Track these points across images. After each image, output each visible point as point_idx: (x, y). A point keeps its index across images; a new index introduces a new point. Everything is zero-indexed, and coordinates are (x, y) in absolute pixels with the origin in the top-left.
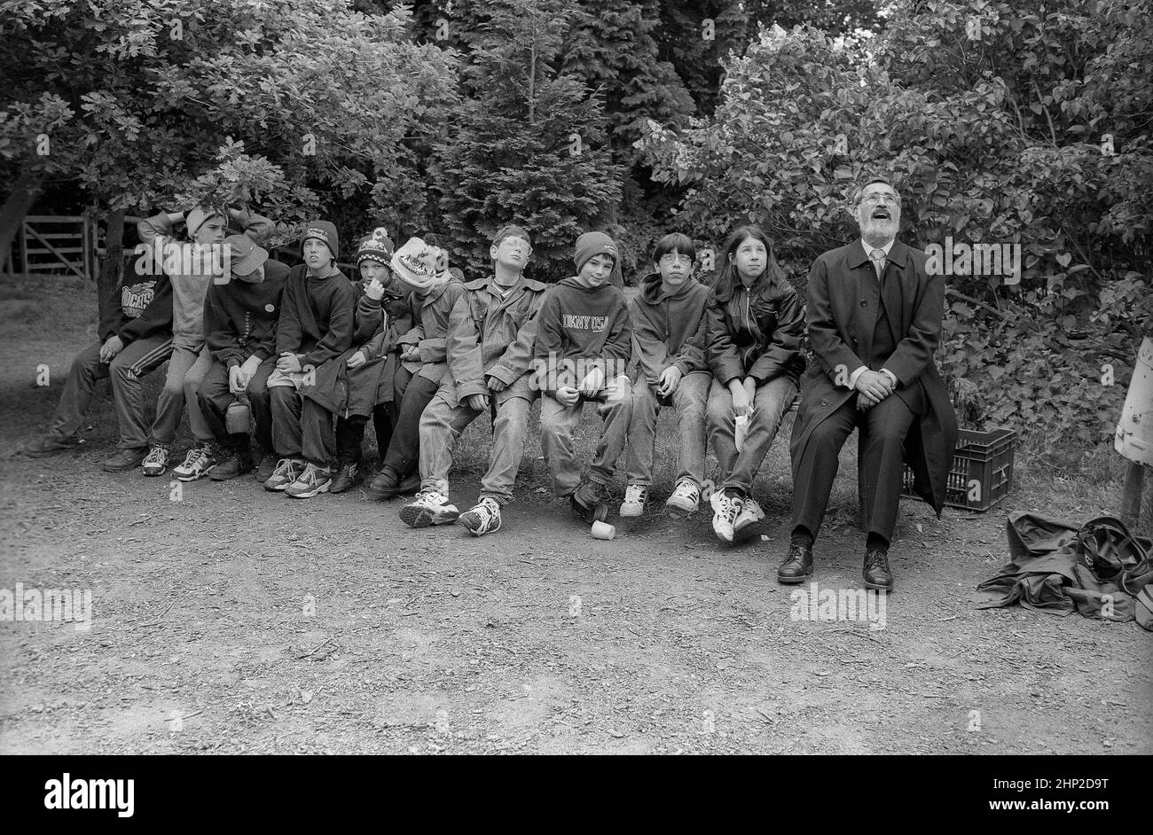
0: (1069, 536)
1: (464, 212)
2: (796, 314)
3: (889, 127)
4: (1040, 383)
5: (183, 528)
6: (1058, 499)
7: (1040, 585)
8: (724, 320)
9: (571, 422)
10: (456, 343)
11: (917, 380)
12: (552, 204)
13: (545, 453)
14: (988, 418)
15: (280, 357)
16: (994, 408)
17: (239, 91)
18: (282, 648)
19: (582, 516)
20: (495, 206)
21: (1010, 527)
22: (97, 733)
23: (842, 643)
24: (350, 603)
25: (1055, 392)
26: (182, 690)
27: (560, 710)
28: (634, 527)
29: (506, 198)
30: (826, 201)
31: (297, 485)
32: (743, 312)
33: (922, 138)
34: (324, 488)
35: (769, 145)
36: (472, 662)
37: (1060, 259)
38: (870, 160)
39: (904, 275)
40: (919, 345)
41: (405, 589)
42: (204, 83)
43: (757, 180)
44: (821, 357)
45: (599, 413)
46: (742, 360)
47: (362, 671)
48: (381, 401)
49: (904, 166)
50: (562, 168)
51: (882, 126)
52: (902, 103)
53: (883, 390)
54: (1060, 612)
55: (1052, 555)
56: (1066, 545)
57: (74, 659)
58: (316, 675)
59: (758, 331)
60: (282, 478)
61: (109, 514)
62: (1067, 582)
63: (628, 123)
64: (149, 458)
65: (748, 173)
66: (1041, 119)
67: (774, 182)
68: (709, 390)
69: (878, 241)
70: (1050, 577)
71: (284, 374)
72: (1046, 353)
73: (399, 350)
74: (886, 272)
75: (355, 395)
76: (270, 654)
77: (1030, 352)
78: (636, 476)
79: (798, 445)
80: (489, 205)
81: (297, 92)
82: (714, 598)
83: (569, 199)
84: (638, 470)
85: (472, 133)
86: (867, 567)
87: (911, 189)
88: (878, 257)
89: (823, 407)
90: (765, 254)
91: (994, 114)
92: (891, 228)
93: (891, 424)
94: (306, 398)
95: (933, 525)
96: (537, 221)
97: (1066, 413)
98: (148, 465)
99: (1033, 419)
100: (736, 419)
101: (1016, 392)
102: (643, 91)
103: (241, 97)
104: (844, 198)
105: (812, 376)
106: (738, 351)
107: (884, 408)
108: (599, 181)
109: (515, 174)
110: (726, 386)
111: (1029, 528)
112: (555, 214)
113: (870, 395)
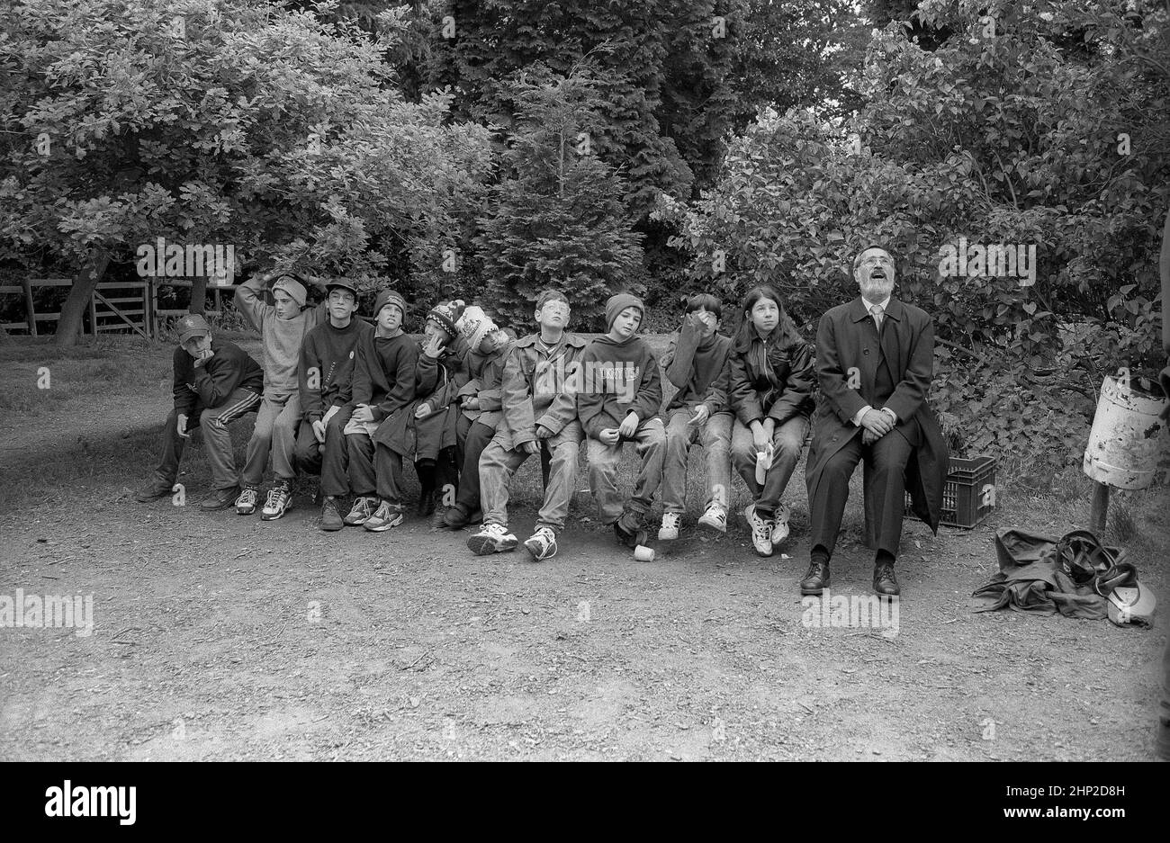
0: (1048, 548)
1: (507, 277)
2: (807, 362)
3: (875, 197)
4: (1014, 415)
5: (280, 560)
6: (1035, 516)
7: (1027, 590)
8: (744, 369)
9: (614, 460)
10: (509, 395)
11: (913, 417)
12: (583, 268)
13: (593, 488)
14: (970, 447)
15: (356, 408)
16: (975, 438)
17: (315, 178)
18: (387, 661)
19: (626, 541)
20: (533, 270)
21: (998, 541)
22: (244, 735)
23: (863, 645)
24: (438, 621)
25: (1027, 422)
26: (308, 698)
27: (631, 708)
28: (670, 550)
29: (543, 265)
30: (823, 261)
31: (373, 520)
32: (761, 361)
33: (904, 206)
34: (396, 522)
35: (770, 213)
36: (550, 669)
37: (1026, 307)
38: (858, 225)
39: (900, 327)
40: (914, 387)
41: (482, 609)
42: (284, 171)
43: (762, 244)
44: (831, 398)
45: (638, 451)
46: (761, 404)
47: (459, 679)
48: (446, 445)
49: (890, 231)
50: (591, 237)
51: (870, 196)
52: (886, 175)
53: (886, 426)
54: (1044, 613)
55: (1035, 565)
56: (1046, 556)
57: (211, 674)
58: (420, 684)
59: (775, 378)
60: (359, 514)
61: (215, 549)
62: (1049, 587)
63: (635, 192)
64: (241, 498)
65: (754, 238)
66: (1003, 185)
67: (775, 246)
68: (732, 430)
69: (876, 298)
70: (1035, 584)
71: (359, 423)
72: (1017, 389)
73: (459, 400)
74: (885, 324)
75: (423, 441)
76: (378, 667)
77: (1003, 387)
78: (671, 505)
79: (813, 476)
80: (528, 271)
81: (364, 177)
82: (751, 610)
83: (598, 264)
84: (672, 500)
85: (510, 208)
86: (877, 579)
87: (896, 249)
88: (877, 311)
89: (834, 442)
90: (777, 311)
91: (964, 183)
92: (887, 286)
93: (893, 456)
94: (380, 444)
95: (929, 542)
96: (571, 284)
97: (1038, 441)
98: (240, 505)
99: (1009, 447)
100: (758, 454)
101: (993, 423)
102: (648, 163)
103: (316, 184)
104: (837, 258)
105: (823, 415)
106: (757, 396)
107: (887, 442)
108: (623, 248)
109: (550, 243)
110: (748, 426)
111: (1014, 542)
112: (586, 277)
113: (874, 430)
